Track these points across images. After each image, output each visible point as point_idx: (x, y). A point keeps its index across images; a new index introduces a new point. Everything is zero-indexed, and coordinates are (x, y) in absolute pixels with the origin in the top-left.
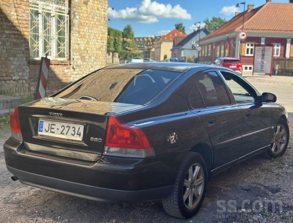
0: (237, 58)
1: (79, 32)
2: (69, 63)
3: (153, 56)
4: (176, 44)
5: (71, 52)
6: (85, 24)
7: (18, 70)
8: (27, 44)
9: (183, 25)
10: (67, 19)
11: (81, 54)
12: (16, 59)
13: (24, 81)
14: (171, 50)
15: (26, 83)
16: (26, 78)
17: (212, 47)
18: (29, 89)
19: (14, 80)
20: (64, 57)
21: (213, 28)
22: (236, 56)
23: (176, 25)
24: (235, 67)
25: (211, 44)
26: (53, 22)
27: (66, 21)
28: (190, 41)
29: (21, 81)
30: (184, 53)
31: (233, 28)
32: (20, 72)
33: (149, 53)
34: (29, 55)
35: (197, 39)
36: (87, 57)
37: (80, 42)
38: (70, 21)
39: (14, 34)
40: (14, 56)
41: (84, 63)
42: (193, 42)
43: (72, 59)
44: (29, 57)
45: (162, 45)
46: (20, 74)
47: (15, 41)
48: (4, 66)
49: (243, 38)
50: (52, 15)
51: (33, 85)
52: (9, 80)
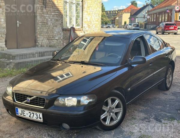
0: (173, 22)
1: (87, 11)
2: (82, 30)
3: (118, 22)
4: (132, 14)
5: (83, 23)
6: (90, 7)
7: (58, 34)
8: (62, 20)
9: (136, 2)
10: (81, 5)
11: (88, 24)
12: (57, 28)
13: (61, 40)
14: (129, 18)
15: (62, 41)
16: (62, 38)
17: (156, 16)
18: (63, 44)
19: (56, 40)
20: (80, 26)
21: (156, 3)
22: (172, 21)
23: (131, 2)
24: (173, 28)
25: (156, 13)
26: (74, 7)
27: (80, 6)
28: (142, 12)
29: (59, 40)
30: (137, 20)
31: (170, 4)
32: (59, 35)
33: (114, 20)
34: (63, 26)
35: (146, 11)
36: (91, 26)
37: (87, 17)
38: (83, 5)
39: (56, 15)
40: (56, 26)
41: (89, 29)
42: (144, 13)
43: (83, 27)
44: (63, 27)
45: (123, 15)
46: (59, 36)
47: (56, 18)
48: (52, 32)
49: (178, 10)
50: (73, 3)
51: (65, 42)
52: (54, 40)
